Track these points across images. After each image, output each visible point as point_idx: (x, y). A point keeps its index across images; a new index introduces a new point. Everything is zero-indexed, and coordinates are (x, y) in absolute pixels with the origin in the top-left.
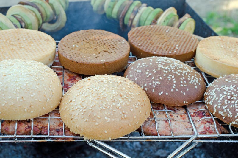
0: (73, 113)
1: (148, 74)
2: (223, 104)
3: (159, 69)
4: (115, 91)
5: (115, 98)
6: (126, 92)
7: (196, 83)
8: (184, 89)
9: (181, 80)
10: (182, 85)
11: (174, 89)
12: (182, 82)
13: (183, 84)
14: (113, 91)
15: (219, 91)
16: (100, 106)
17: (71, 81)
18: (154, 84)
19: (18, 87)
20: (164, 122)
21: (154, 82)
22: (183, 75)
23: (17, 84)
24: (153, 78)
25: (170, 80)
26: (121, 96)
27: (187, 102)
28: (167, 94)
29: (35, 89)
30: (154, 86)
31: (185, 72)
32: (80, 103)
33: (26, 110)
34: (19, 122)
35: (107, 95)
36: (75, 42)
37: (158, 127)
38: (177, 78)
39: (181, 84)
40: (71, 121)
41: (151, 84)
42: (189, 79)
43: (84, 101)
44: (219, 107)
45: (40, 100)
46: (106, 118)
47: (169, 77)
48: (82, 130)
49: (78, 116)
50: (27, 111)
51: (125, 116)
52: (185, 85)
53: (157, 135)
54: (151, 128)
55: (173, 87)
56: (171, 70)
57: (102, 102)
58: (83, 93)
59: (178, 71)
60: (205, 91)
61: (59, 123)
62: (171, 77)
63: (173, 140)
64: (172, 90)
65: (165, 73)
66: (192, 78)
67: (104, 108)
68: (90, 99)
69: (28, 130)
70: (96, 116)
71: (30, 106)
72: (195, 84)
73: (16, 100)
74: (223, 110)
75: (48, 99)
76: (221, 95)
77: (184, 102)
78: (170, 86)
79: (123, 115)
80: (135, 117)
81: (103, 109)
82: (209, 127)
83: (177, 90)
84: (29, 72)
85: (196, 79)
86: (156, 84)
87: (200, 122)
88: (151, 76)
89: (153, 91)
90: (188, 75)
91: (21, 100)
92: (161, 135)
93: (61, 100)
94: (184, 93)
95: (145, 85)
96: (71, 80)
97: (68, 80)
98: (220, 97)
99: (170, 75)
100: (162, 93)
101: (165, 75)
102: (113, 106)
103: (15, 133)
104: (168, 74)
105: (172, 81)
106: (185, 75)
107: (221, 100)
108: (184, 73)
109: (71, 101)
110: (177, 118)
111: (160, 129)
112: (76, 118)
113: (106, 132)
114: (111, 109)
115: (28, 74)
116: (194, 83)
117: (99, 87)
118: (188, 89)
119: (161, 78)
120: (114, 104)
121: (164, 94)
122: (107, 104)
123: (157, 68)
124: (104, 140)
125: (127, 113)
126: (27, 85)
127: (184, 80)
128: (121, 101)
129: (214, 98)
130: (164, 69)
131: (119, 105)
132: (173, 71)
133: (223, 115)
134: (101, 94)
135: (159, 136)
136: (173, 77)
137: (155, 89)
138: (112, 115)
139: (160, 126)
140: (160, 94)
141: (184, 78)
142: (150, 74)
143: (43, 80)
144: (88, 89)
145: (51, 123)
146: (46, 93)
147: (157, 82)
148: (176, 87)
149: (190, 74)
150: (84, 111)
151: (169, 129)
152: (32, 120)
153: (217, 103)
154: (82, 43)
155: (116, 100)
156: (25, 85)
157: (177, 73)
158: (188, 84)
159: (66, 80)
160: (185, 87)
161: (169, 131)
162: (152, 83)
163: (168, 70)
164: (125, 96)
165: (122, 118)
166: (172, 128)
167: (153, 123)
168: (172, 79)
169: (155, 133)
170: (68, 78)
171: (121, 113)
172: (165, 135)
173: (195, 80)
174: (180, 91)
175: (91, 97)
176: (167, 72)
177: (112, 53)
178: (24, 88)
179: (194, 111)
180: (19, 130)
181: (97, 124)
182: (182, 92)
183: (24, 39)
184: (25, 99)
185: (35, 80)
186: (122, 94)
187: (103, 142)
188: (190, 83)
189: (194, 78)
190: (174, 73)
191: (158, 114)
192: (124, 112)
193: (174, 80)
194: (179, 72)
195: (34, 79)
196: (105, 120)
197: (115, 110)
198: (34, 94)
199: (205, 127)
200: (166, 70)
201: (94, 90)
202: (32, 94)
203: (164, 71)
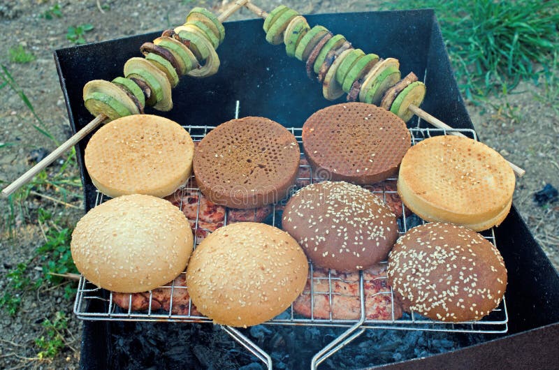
0: (201, 289)
1: (311, 223)
2: (405, 280)
3: (328, 215)
4: (256, 263)
5: (254, 273)
6: (271, 264)
7: (380, 238)
8: (359, 249)
9: (356, 235)
10: (356, 243)
11: (344, 249)
12: (356, 238)
13: (358, 241)
14: (254, 261)
15: (405, 257)
16: (233, 285)
17: (209, 215)
18: (317, 240)
19: (131, 253)
20: (324, 298)
21: (317, 237)
22: (361, 226)
23: (130, 250)
24: (317, 230)
25: (339, 235)
26: (263, 269)
27: (361, 267)
28: (333, 256)
29: (154, 254)
30: (317, 243)
31: (365, 219)
32: (209, 276)
33: (141, 282)
34: (135, 295)
35: (244, 268)
36: (219, 147)
37: (314, 306)
38: (351, 231)
39: (355, 241)
40: (198, 299)
41: (313, 239)
42: (369, 232)
43: (215, 275)
44: (400, 283)
45: (160, 269)
46: (240, 301)
47: (339, 230)
48: (211, 312)
49: (207, 295)
50: (143, 283)
51: (266, 299)
52: (361, 243)
53: (310, 318)
54: (305, 307)
55: (343, 246)
56: (345, 217)
57: (237, 279)
58: (215, 261)
59: (356, 219)
60: (391, 249)
61: (185, 294)
62: (342, 230)
63: (331, 325)
64: (341, 251)
65: (335, 223)
66: (374, 230)
67: (239, 288)
68: (222, 273)
69: (145, 305)
70: (228, 298)
71: (147, 278)
72: (377, 239)
73: (129, 271)
74: (403, 289)
75: (171, 266)
76: (405, 265)
77: (358, 267)
78: (340, 244)
79: (262, 297)
80: (279, 299)
81: (237, 290)
82: (385, 308)
83: (348, 250)
84: (147, 227)
85: (380, 231)
86: (320, 240)
87: (373, 299)
88: (315, 227)
89: (316, 249)
90: (369, 225)
91: (136, 271)
92: (315, 318)
93: (189, 261)
94: (358, 255)
95: (306, 240)
96: (210, 212)
97: (206, 213)
98: (402, 269)
99: (341, 227)
100: (327, 253)
101: (334, 227)
102: (251, 285)
103: (129, 311)
104: (338, 226)
105: (343, 236)
106: (364, 225)
107: (403, 274)
108: (362, 222)
109: (199, 270)
110: (344, 291)
111: (316, 308)
112: (204, 297)
113: (239, 318)
114: (247, 289)
115: (145, 232)
116: (375, 238)
117: (235, 255)
118: (364, 249)
119: (327, 232)
120: (252, 282)
121: (329, 255)
122: (243, 283)
123: (326, 213)
124: (238, 327)
125: (268, 294)
126: (143, 250)
127: (360, 234)
128: (262, 277)
129: (396, 267)
130: (335, 217)
131: (259, 283)
132: (347, 219)
133: (402, 294)
134: (237, 265)
135: (313, 320)
136: (345, 230)
137: (318, 246)
138: (249, 297)
139: (317, 304)
140: (324, 255)
141: (361, 232)
142: (314, 223)
143: (165, 240)
144: (222, 256)
145: (174, 294)
146: (167, 258)
147: (321, 238)
148: (347, 247)
149: (372, 224)
150: (214, 289)
151: (328, 309)
152: (150, 292)
153: (399, 277)
154: (229, 148)
155: (255, 277)
156: (141, 250)
157: (352, 222)
158: (365, 241)
159: (202, 213)
160: (360, 245)
161: (327, 313)
162: (315, 237)
163: (339, 218)
164: (268, 270)
165: (261, 302)
166: (333, 307)
167: (309, 299)
168: (343, 233)
169: (308, 314)
170: (206, 208)
171: (260, 295)
172: (322, 319)
173: (378, 232)
174: (351, 251)
175: (224, 270)
176: (337, 221)
177: (270, 170)
178: (139, 255)
179: (371, 278)
180: (135, 304)
181: (229, 308)
182: (354, 253)
183: (150, 139)
184: (140, 269)
185: (153, 241)
186: (264, 266)
187: (236, 328)
188: (369, 238)
189: (378, 229)
190: (348, 222)
191: (319, 282)
192: (264, 293)
193: (346, 235)
194: (355, 222)
195: (152, 239)
196: (239, 303)
197: (252, 292)
198: (152, 262)
199: (378, 308)
200: (337, 218)
201: (229, 258)
202: (149, 262)
203: (334, 220)
